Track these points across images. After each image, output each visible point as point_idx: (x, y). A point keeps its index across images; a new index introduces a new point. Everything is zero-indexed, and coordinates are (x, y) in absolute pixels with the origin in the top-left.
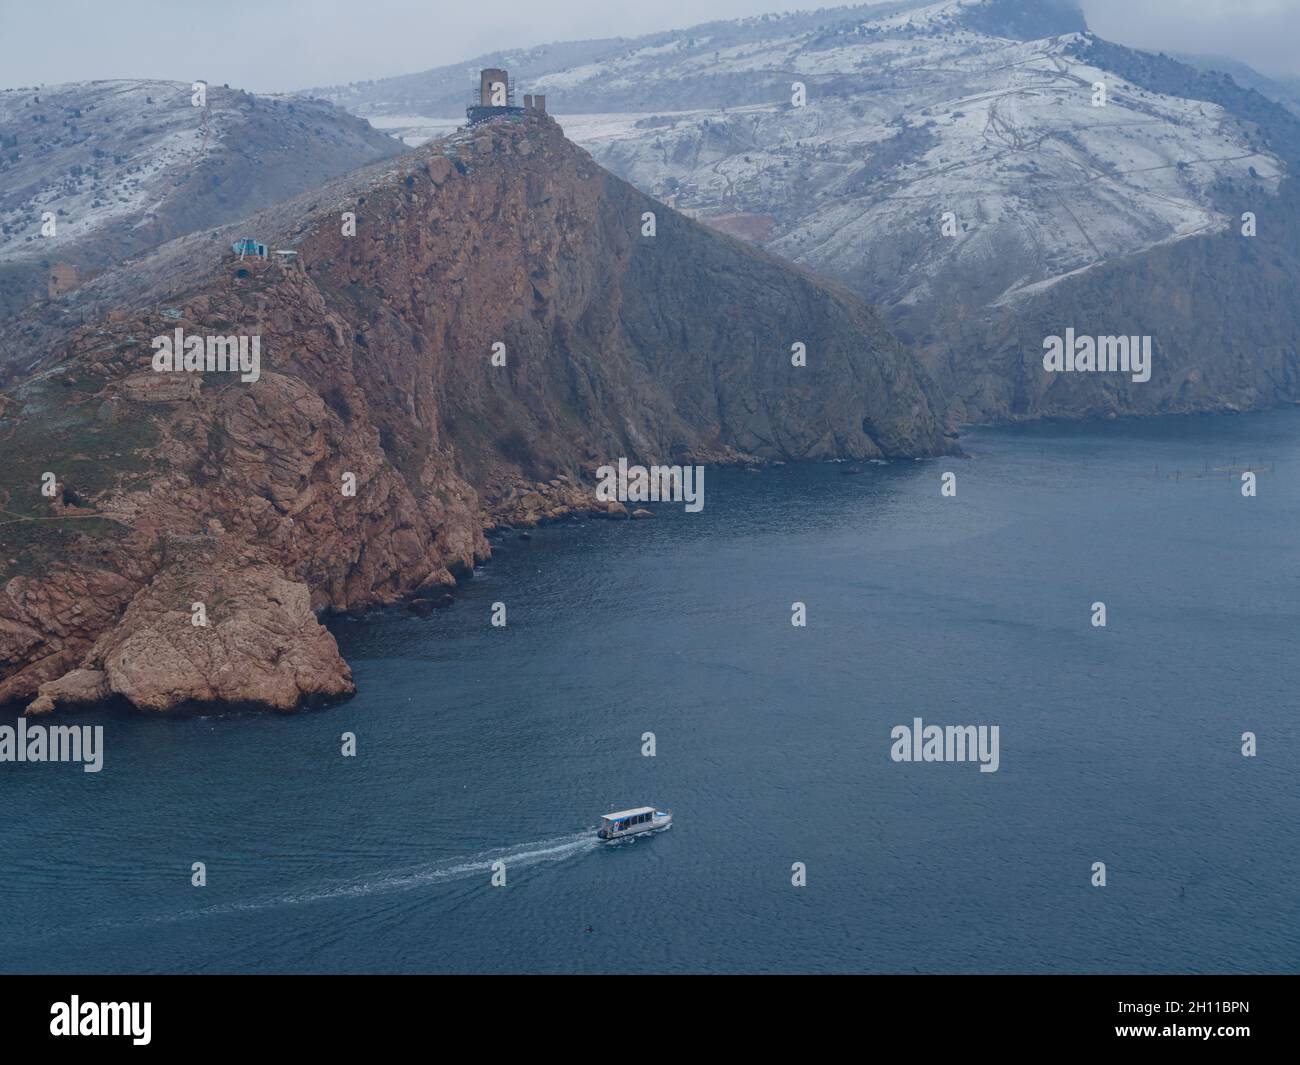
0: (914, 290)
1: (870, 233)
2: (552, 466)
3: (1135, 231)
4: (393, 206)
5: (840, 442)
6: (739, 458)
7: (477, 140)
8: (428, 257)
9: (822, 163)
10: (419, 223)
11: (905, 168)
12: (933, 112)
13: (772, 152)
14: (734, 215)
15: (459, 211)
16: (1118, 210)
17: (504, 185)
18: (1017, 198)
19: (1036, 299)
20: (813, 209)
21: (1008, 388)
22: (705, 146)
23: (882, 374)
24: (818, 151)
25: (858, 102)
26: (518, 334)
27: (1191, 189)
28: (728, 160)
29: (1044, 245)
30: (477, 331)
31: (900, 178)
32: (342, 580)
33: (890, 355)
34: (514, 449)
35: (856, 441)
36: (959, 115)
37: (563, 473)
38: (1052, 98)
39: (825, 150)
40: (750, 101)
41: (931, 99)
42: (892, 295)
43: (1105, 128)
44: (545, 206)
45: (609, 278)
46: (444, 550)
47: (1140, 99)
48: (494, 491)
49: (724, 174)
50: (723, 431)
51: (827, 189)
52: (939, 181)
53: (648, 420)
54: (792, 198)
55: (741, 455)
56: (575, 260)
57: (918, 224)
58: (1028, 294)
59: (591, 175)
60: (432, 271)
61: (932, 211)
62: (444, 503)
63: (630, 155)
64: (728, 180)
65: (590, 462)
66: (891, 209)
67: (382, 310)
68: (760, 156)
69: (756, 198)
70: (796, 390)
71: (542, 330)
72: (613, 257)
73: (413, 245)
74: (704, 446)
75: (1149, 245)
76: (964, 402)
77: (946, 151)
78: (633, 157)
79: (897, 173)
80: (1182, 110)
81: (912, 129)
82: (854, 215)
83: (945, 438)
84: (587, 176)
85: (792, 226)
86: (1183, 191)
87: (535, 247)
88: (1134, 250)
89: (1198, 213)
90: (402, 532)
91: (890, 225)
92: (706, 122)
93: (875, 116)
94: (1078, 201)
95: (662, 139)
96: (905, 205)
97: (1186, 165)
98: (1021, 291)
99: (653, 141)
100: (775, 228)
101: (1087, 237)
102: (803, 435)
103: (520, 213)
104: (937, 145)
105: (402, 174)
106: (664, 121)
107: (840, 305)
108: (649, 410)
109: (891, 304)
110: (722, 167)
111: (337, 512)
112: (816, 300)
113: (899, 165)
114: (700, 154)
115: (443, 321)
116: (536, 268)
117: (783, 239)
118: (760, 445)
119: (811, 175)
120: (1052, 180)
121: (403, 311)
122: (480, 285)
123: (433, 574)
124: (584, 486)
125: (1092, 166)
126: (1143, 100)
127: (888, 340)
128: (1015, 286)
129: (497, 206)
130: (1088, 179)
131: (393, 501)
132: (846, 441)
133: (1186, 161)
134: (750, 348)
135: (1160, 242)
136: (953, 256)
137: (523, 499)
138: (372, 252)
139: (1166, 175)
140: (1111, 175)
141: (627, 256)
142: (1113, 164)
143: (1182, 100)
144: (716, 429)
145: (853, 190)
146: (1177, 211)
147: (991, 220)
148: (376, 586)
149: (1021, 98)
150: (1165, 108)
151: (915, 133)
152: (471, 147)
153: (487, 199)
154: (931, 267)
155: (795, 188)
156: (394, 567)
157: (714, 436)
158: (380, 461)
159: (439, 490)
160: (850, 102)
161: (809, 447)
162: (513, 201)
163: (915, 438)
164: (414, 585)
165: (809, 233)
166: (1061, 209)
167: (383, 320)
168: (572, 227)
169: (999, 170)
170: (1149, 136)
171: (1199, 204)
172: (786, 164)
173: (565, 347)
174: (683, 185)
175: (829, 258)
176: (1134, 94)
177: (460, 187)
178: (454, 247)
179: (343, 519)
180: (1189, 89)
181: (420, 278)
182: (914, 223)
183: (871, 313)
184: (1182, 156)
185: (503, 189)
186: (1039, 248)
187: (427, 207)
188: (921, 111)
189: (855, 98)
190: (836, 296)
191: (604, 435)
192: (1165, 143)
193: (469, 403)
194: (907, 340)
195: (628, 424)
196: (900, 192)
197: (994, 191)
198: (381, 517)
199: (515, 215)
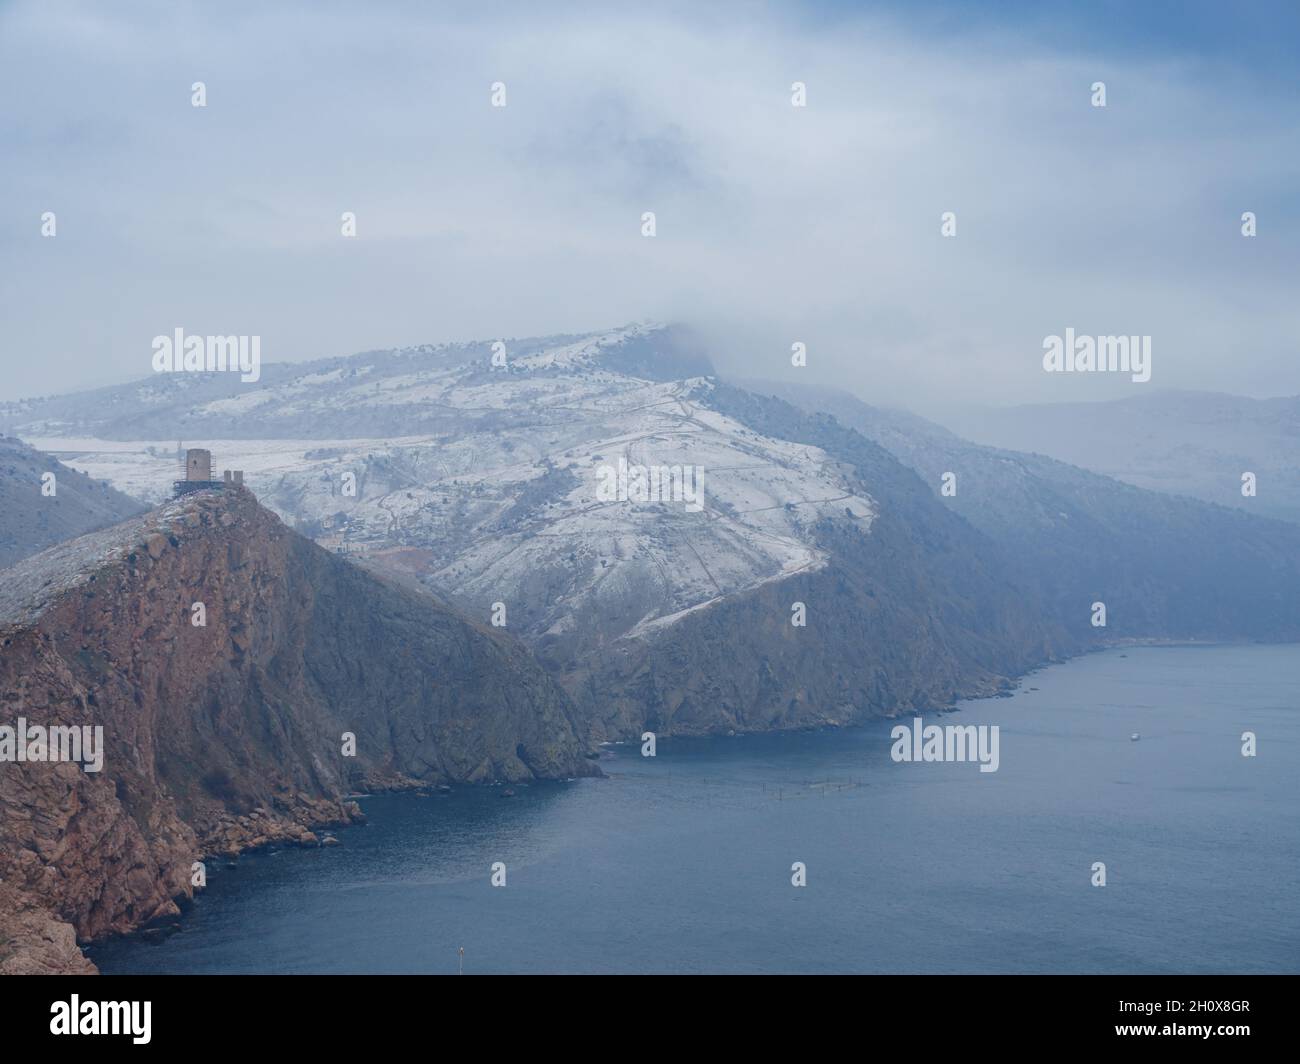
0: (560, 621)
1: (521, 567)
2: (250, 800)
3: (750, 567)
4: (119, 582)
5: (497, 766)
6: (410, 784)
7: (187, 516)
8: (146, 621)
9: (477, 501)
10: (140, 594)
11: (551, 507)
12: (576, 454)
13: (432, 489)
14: (397, 549)
15: (173, 581)
16: (734, 548)
17: (210, 554)
18: (648, 537)
19: (663, 631)
20: (469, 543)
21: (642, 710)
22: (369, 480)
23: (533, 706)
24: (473, 488)
25: (509, 437)
26: (220, 683)
27: (798, 528)
28: (392, 496)
29: (672, 581)
30: (185, 683)
31: (547, 516)
32: (86, 915)
33: (539, 689)
34: (218, 786)
35: (511, 765)
36: (598, 458)
37: (260, 806)
38: (678, 443)
39: (479, 488)
40: (409, 433)
41: (573, 436)
42: (541, 625)
43: (725, 472)
44: (243, 569)
45: (296, 625)
46: (170, 884)
47: (754, 443)
48: (202, 825)
49: (388, 508)
50: (394, 758)
51: (481, 524)
52: (580, 520)
53: (329, 752)
54: (451, 533)
55: (411, 781)
56: (266, 612)
57: (563, 560)
58: (658, 627)
59: (281, 536)
60: (149, 633)
61: (575, 548)
62: (169, 843)
63: (300, 487)
64: (392, 515)
65: (283, 794)
66: (539, 545)
67: (110, 673)
68: (421, 493)
69: (418, 533)
70: (459, 721)
71: (240, 677)
72: (299, 606)
73: (135, 613)
74: (379, 773)
75: (761, 581)
76: (604, 723)
77: (586, 493)
78: (303, 489)
79: (543, 512)
80: (790, 453)
81: (557, 469)
82: (507, 550)
83: (588, 760)
84: (277, 538)
85: (451, 559)
86: (790, 530)
87: (235, 605)
88: (749, 585)
89: (803, 551)
90: (136, 871)
91: (539, 560)
92: (370, 456)
93: (523, 451)
94: (701, 540)
95: (330, 473)
96: (551, 542)
97: (793, 506)
98: (651, 624)
99: (321, 474)
100: (436, 561)
101: (708, 573)
102: (465, 761)
103: (223, 577)
104: (580, 486)
105: (124, 552)
106: (330, 453)
107: (496, 646)
108: (330, 742)
109: (540, 633)
110: (386, 502)
111: (85, 857)
112: (476, 642)
113: (546, 504)
114: (365, 487)
115: (157, 675)
116: (235, 624)
117: (443, 572)
118: (427, 771)
119: (467, 511)
120: (679, 520)
121: (126, 672)
122: (188, 642)
123: (162, 906)
124: (279, 817)
125: (713, 507)
126: (758, 444)
127: (538, 675)
128: (646, 618)
129: (204, 573)
130: (709, 519)
131: (129, 845)
132: (503, 766)
133: (792, 503)
134: (419, 685)
135: (770, 579)
136: (593, 590)
137: (227, 832)
138: (102, 622)
139: (776, 516)
140: (729, 515)
141: (311, 605)
142: (730, 505)
143: (790, 444)
144: (388, 757)
145: (506, 526)
146: (785, 549)
147: (626, 558)
148: (115, 918)
149: (652, 443)
150: (776, 452)
151: (560, 474)
152: (181, 522)
153: (195, 567)
154: (574, 600)
155: (453, 523)
156: (129, 902)
157: (387, 764)
158: (118, 810)
159: (164, 832)
160: (501, 438)
161: (470, 772)
162: (217, 568)
163: (562, 761)
164: (146, 915)
165: (466, 567)
166: (686, 548)
167: (111, 682)
168: (264, 584)
169: (633, 511)
170: (761, 479)
171: (804, 542)
172: (445, 501)
173: (259, 691)
174: (352, 519)
175: (484, 590)
176: (750, 438)
177: (173, 559)
178: (168, 611)
179: (90, 862)
180: (798, 428)
181: (138, 640)
182: (559, 559)
183: (523, 652)
184: (790, 498)
185: (209, 558)
186: (668, 583)
187: (147, 578)
188: (564, 453)
189: (505, 434)
190: (493, 637)
191: (294, 769)
192: (775, 485)
193: (178, 747)
194: (553, 666)
195: (314, 759)
196: (548, 530)
197: (628, 531)
198: (118, 858)
199: (219, 579)
